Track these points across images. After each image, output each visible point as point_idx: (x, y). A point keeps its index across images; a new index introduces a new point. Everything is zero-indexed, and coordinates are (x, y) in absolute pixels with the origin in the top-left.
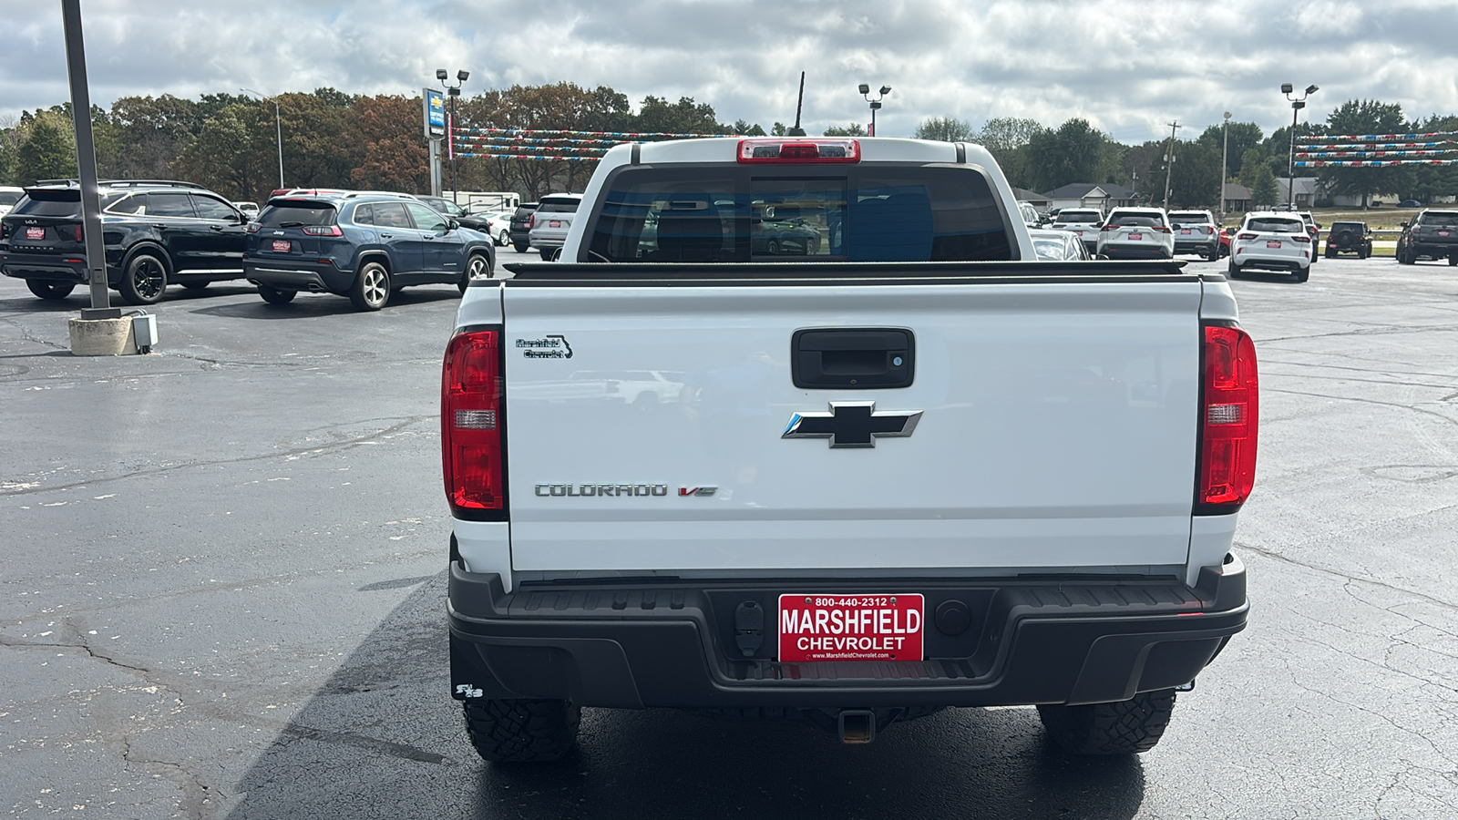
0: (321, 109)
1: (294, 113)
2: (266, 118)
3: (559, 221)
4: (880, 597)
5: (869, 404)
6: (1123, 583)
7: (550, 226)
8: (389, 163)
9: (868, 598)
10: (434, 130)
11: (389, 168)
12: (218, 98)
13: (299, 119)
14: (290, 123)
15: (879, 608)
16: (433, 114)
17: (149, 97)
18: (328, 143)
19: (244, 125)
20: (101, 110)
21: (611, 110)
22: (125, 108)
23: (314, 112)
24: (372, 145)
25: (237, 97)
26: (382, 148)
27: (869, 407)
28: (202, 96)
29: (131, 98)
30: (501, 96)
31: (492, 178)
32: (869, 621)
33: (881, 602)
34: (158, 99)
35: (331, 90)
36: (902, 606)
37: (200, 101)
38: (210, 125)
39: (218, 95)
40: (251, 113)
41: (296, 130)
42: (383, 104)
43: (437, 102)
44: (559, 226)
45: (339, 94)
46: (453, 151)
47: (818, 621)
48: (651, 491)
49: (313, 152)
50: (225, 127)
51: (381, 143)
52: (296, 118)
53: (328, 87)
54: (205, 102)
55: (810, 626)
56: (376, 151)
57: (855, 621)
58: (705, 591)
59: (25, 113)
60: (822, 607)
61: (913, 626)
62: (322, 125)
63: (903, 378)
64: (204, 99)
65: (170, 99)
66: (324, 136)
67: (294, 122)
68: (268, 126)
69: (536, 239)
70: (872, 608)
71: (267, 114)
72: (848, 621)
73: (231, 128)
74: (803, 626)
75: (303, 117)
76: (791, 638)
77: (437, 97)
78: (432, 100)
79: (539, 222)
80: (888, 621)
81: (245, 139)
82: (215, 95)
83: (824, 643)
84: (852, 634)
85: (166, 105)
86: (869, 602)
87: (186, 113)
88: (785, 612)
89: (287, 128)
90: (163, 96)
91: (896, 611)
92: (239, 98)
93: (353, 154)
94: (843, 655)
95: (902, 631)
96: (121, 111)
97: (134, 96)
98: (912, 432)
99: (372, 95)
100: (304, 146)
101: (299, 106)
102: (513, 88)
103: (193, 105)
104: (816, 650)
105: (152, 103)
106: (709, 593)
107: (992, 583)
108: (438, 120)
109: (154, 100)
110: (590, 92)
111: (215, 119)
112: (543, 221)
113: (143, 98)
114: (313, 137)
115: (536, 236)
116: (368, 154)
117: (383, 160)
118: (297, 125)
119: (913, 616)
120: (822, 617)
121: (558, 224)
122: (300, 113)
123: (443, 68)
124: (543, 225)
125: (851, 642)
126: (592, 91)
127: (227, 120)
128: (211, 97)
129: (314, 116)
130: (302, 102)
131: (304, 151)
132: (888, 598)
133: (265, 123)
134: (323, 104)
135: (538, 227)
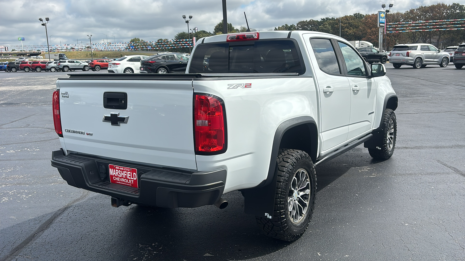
0: (354, 20)
1: (345, 22)
2: (337, 24)
3: (399, 54)
4: (128, 168)
5: (117, 113)
6: (183, 173)
7: (396, 56)
8: (374, 36)
9: (125, 168)
10: (381, 25)
11: (374, 38)
12: (326, 19)
13: (347, 24)
14: (344, 25)
15: (128, 171)
16: (381, 19)
17: (306, 21)
18: (355, 31)
19: (330, 27)
20: (294, 25)
21: (458, 11)
22: (300, 24)
23: (352, 21)
24: (369, 31)
25: (331, 18)
26: (372, 31)
27: (117, 114)
28: (321, 19)
29: (302, 21)
30: (415, 10)
31: (410, 39)
32: (126, 175)
33: (128, 170)
34: (309, 21)
35: (359, 13)
36: (133, 171)
37: (321, 20)
38: (321, 28)
39: (326, 18)
40: (333, 23)
41: (345, 27)
42: (373, 17)
43: (383, 15)
44: (399, 56)
45: (361, 15)
46: (386, 31)
47: (116, 173)
48: (82, 133)
49: (351, 34)
50: (325, 28)
51: (372, 29)
52: (346, 23)
53: (358, 13)
54: (322, 20)
55: (115, 174)
56: (370, 32)
57: (123, 174)
58: (95, 161)
59: (275, 28)
60: (117, 169)
61: (135, 178)
62: (354, 25)
63: (124, 107)
64: (322, 19)
65: (312, 21)
66: (354, 29)
67: (345, 25)
68: (337, 27)
69: (391, 60)
70: (127, 171)
71: (337, 23)
72: (122, 174)
73: (327, 28)
74: (114, 174)
75: (348, 23)
76: (112, 176)
77: (383, 14)
78: (381, 15)
79: (392, 54)
80: (130, 175)
81: (330, 31)
82: (325, 18)
83: (118, 179)
84: (123, 178)
85: (311, 23)
86: (126, 169)
87: (316, 24)
88: (110, 169)
89: (343, 27)
90: (310, 20)
91: (131, 173)
92: (332, 19)
93: (363, 34)
94: (122, 183)
95: (133, 179)
96: (299, 25)
97: (303, 21)
98: (127, 122)
99: (370, 14)
100: (348, 32)
101: (347, 20)
102: (420, 7)
103: (318, 22)
104: (117, 181)
105: (307, 22)
106: (97, 161)
107: (152, 168)
108: (383, 21)
109: (308, 21)
110: (450, 6)
111: (322, 26)
112: (394, 54)
113: (305, 21)
114: (351, 29)
115: (391, 59)
116: (367, 33)
117: (372, 35)
118: (346, 26)
119: (135, 175)
120: (117, 172)
121: (399, 55)
122: (347, 22)
123: (384, 4)
124: (393, 55)
125: (123, 180)
126: (451, 5)
127: (326, 26)
128: (324, 19)
129: (352, 22)
130: (348, 18)
131: (348, 34)
132: (130, 169)
133: (337, 26)
134: (355, 19)
135: (392, 56)
